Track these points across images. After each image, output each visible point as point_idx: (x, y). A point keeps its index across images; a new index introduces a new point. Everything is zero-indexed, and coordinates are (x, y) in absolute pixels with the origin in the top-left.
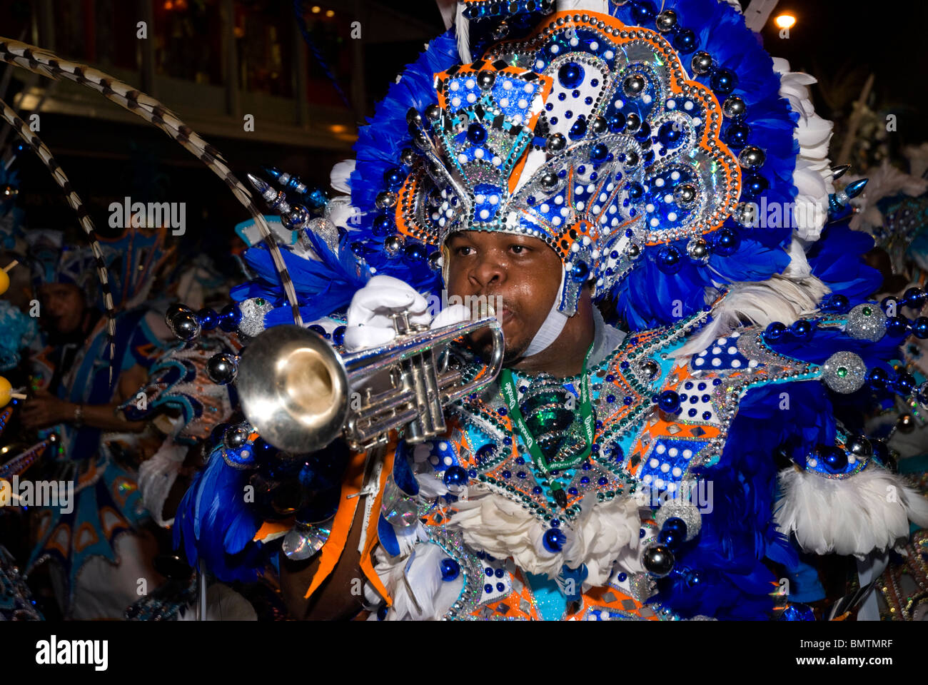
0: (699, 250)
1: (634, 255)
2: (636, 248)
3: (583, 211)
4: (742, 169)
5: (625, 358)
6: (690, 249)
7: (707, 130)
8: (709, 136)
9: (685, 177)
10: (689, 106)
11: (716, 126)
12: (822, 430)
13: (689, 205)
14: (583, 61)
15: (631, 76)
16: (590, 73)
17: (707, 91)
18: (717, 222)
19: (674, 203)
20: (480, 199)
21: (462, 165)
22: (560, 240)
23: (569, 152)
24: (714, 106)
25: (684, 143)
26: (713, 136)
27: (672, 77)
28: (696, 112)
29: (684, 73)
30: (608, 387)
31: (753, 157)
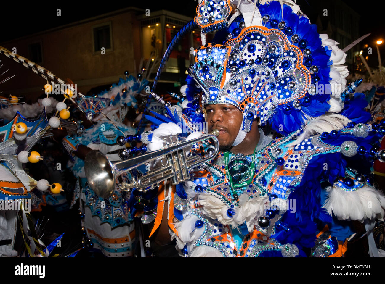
0: (298, 105)
1: (274, 108)
2: (274, 106)
3: (250, 94)
4: (311, 74)
5: (270, 148)
6: (294, 104)
7: (298, 62)
8: (299, 64)
9: (291, 79)
10: (291, 54)
11: (301, 60)
12: (340, 170)
13: (293, 89)
14: (256, 43)
15: (271, 46)
16: (258, 46)
17: (297, 48)
18: (303, 94)
19: (288, 89)
20: (212, 92)
21: (203, 81)
22: (241, 105)
23: (240, 73)
24: (300, 53)
25: (290, 67)
26: (301, 64)
27: (285, 44)
28: (294, 56)
29: (289, 43)
30: (262, 158)
31: (315, 70)
